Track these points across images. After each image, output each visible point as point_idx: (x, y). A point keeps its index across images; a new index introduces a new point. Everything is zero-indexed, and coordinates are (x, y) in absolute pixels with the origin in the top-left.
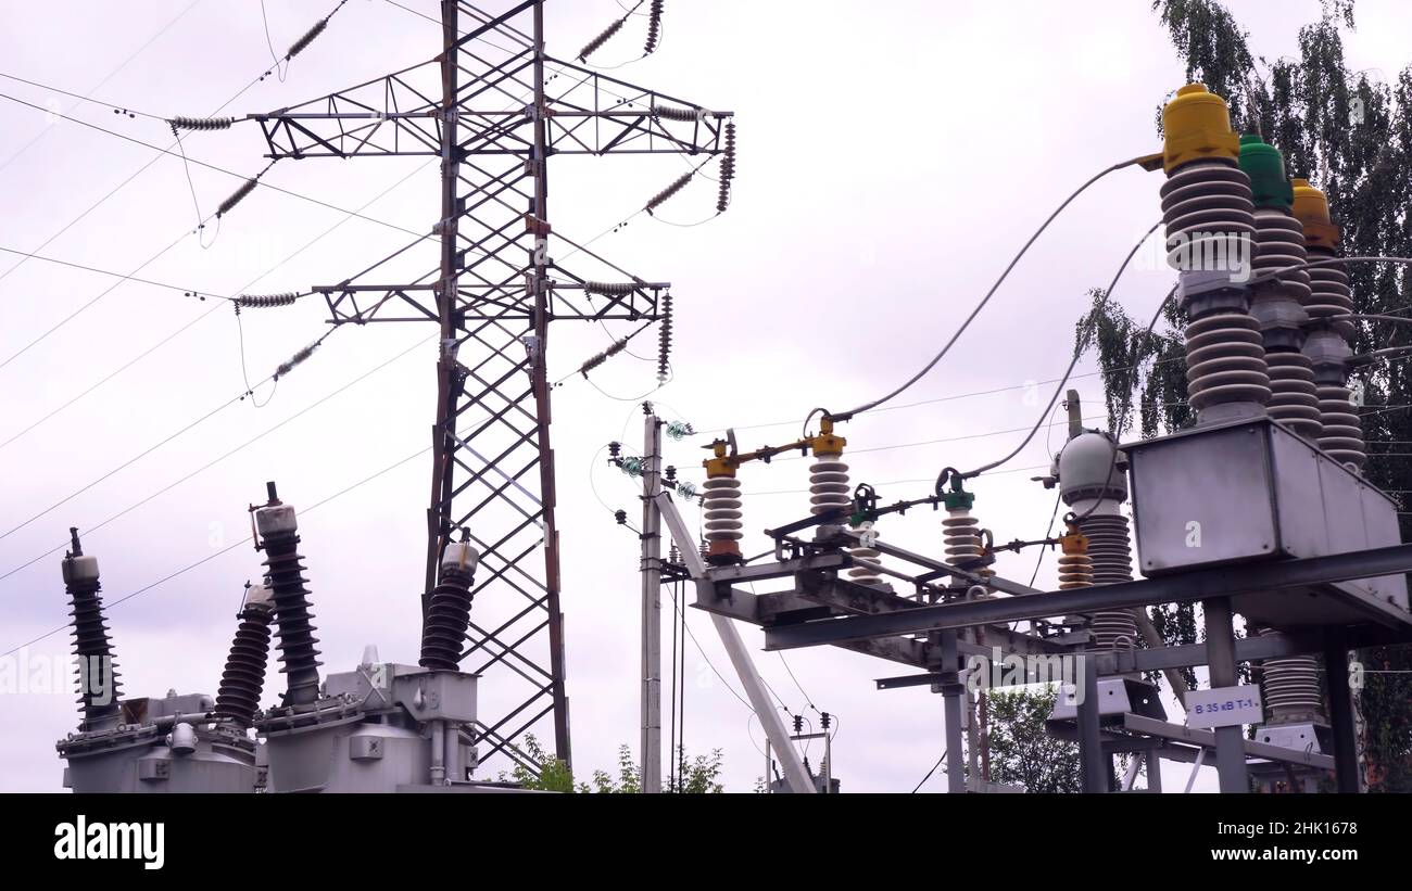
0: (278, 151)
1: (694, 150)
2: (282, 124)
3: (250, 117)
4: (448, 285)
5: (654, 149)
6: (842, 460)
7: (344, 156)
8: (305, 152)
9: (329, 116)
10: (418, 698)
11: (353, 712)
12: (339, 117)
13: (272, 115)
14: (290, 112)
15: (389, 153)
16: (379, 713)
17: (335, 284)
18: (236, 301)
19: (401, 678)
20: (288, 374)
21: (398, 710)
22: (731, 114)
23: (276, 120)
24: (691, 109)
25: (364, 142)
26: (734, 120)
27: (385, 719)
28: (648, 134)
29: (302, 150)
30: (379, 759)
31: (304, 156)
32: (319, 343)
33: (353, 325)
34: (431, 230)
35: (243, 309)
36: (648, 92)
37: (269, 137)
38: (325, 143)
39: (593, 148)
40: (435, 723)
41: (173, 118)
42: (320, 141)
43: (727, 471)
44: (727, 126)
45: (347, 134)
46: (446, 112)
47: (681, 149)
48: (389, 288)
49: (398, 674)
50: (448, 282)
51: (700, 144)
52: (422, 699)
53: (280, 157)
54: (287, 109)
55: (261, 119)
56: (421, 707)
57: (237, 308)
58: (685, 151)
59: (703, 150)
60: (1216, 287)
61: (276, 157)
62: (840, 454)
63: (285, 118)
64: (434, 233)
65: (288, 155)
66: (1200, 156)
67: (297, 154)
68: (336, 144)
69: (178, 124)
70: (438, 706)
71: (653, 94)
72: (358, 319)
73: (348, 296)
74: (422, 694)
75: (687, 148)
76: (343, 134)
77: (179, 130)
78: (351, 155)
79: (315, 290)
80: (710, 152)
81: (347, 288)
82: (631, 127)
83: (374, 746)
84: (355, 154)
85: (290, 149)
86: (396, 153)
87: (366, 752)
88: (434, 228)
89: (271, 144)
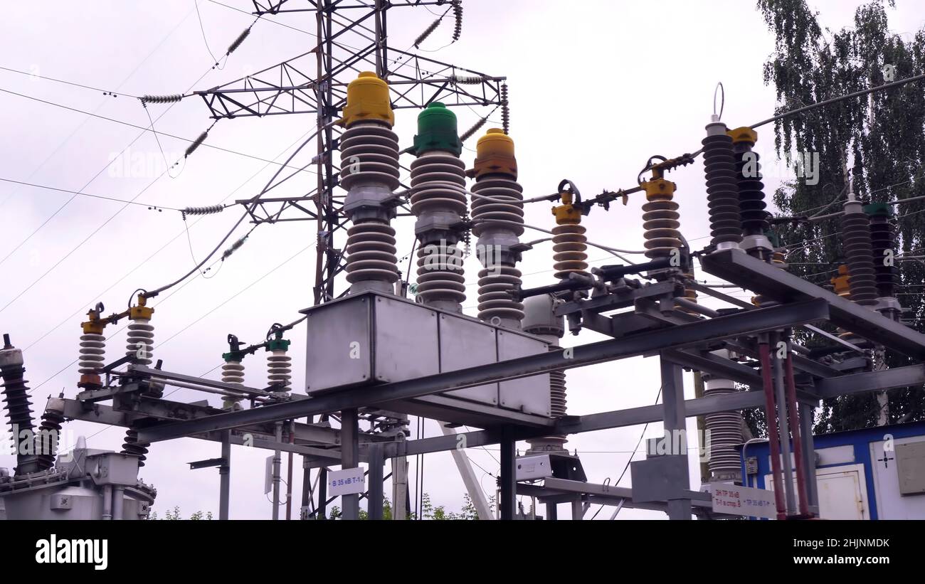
0: (218, 114)
1: (486, 103)
2: (216, 97)
3: (195, 93)
4: (322, 197)
5: (459, 102)
6: (150, 323)
7: (260, 115)
8: (235, 114)
9: (246, 90)
10: (96, 471)
11: (57, 479)
12: (255, 91)
13: (209, 92)
14: (221, 89)
15: (288, 113)
16: (78, 480)
17: (250, 198)
18: (183, 211)
19: (88, 458)
20: (230, 256)
21: (88, 478)
22: (505, 78)
23: (212, 95)
24: (478, 76)
25: (271, 105)
26: (506, 82)
27: (82, 484)
28: (455, 94)
29: (233, 113)
30: (69, 510)
31: (234, 117)
32: (247, 236)
33: (267, 223)
34: (311, 162)
35: (188, 216)
36: (450, 66)
37: (210, 106)
38: (247, 108)
39: (420, 104)
40: (106, 486)
41: (142, 96)
42: (243, 107)
43: (94, 330)
44: (502, 86)
45: (262, 101)
46: (319, 84)
47: (476, 102)
48: (285, 200)
49: (89, 454)
50: (322, 195)
51: (489, 98)
52: (99, 471)
53: (220, 118)
54: (218, 87)
55: (203, 94)
56: (98, 476)
57: (184, 215)
58: (479, 103)
59: (492, 102)
60: (358, 206)
61: (218, 118)
62: (149, 319)
63: (218, 93)
64: (313, 163)
65: (224, 116)
66: (359, 119)
67: (230, 116)
68: (255, 108)
69: (146, 100)
70: (106, 476)
71: (454, 67)
72: (270, 220)
73: (259, 205)
74: (99, 468)
75: (482, 101)
76: (260, 101)
77: (147, 104)
78: (264, 115)
79: (238, 202)
80: (496, 103)
81: (257, 201)
82: (442, 88)
83: (65, 501)
84: (267, 114)
85: (225, 113)
86: (293, 112)
87: (59, 505)
88: (313, 160)
89: (212, 110)
